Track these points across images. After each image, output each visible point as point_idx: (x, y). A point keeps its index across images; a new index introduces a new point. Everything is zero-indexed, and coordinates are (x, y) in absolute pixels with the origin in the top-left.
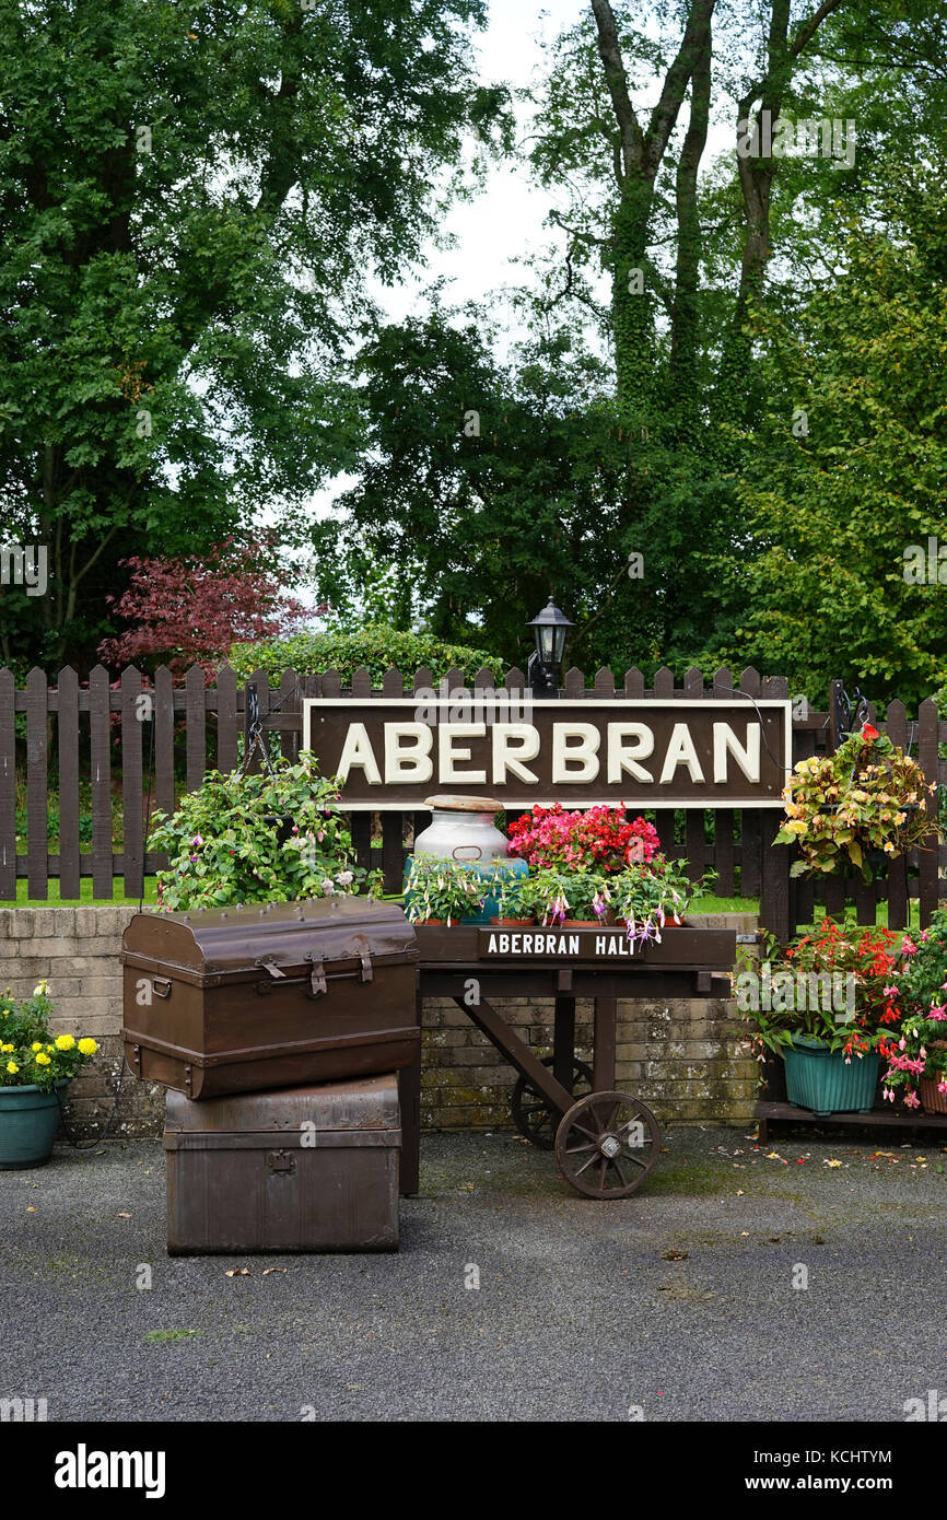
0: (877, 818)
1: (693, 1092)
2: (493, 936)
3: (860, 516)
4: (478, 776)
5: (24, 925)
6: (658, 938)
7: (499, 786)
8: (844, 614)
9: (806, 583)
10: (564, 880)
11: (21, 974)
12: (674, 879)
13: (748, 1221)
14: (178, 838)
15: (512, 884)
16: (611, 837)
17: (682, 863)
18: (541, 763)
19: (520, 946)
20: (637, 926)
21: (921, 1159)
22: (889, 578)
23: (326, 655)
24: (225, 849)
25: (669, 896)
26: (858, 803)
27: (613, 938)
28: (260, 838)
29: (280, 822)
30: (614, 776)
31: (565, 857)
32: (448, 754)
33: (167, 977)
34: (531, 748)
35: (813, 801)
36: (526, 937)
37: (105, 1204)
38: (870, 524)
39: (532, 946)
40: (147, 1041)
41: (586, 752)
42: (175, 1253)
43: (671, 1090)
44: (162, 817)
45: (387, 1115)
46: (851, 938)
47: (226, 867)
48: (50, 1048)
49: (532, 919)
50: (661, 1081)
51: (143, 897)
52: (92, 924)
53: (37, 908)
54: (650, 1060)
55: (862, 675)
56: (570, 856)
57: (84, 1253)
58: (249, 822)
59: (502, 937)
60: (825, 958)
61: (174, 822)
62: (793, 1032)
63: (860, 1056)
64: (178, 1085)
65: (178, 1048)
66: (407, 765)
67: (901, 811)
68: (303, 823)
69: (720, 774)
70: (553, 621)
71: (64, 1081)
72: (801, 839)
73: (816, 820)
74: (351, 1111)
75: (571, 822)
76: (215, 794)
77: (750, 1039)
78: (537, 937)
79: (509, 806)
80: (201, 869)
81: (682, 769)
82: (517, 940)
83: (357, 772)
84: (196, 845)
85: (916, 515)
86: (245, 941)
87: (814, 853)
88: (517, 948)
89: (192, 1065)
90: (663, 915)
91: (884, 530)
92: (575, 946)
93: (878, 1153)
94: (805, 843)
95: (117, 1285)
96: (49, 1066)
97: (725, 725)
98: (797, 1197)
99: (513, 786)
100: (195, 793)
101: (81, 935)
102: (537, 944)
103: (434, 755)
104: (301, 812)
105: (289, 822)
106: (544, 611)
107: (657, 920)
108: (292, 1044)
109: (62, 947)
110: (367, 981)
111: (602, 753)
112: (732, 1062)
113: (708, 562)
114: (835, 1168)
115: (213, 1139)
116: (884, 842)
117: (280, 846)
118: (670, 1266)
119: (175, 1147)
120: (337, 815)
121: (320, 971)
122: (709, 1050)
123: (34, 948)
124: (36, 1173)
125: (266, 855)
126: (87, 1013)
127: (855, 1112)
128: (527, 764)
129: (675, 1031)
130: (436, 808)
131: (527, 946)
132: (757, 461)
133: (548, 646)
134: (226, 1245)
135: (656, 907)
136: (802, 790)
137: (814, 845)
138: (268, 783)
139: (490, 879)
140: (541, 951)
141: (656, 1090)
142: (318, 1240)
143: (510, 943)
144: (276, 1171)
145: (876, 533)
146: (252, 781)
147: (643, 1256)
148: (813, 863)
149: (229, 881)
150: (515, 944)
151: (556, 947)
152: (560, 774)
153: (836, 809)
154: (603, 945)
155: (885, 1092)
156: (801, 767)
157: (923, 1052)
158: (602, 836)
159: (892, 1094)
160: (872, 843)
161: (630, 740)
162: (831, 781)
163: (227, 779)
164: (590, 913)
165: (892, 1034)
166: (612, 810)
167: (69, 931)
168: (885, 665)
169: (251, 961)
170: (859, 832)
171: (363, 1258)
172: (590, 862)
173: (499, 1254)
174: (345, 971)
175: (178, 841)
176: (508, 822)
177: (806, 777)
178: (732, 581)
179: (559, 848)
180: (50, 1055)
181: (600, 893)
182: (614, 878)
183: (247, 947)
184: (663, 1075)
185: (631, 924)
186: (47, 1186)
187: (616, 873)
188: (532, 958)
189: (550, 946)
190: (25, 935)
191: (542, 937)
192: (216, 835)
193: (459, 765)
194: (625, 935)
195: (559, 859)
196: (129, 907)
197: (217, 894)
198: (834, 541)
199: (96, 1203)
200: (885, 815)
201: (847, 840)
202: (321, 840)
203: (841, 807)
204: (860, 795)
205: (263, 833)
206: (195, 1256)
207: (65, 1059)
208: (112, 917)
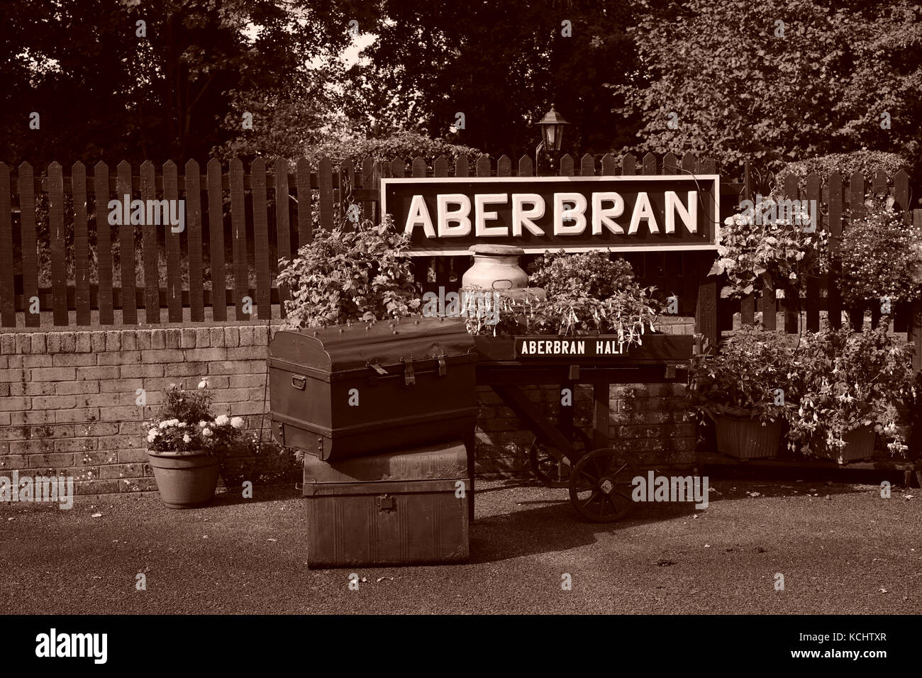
0: (784, 255)
1: (651, 446)
2: (525, 343)
3: (722, 55)
4: (502, 231)
5: (189, 340)
6: (640, 343)
7: (517, 237)
8: (712, 121)
9: (685, 100)
10: (573, 302)
11: (187, 373)
12: (647, 301)
13: (706, 537)
14: (297, 277)
15: (538, 305)
16: (602, 272)
17: (652, 289)
18: (546, 221)
19: (544, 349)
20: (625, 334)
21: (813, 490)
22: (743, 96)
23: (370, 153)
24: (333, 285)
25: (645, 312)
26: (771, 245)
27: (608, 343)
28: (357, 276)
29: (370, 265)
30: (597, 229)
31: (570, 286)
32: (481, 216)
33: (303, 375)
34: (539, 211)
35: (737, 245)
36: (547, 342)
37: (256, 532)
38: (728, 60)
39: (552, 349)
40: (289, 420)
41: (578, 213)
42: (313, 567)
43: (636, 446)
44: (286, 262)
45: (460, 469)
46: (764, 339)
47: (333, 299)
48: (212, 424)
49: (552, 330)
50: (628, 439)
51: (270, 318)
52: (236, 338)
53: (199, 328)
54: (621, 425)
55: (724, 162)
56: (574, 286)
57: (249, 568)
58: (348, 264)
59: (531, 343)
60: (749, 354)
61: (294, 266)
62: (724, 405)
63: (772, 420)
64: (312, 450)
65: (312, 425)
66: (453, 224)
67: (801, 250)
68: (385, 266)
69: (670, 227)
70: (554, 121)
71: (222, 447)
72: (728, 271)
73: (741, 258)
74: (434, 467)
75: (573, 262)
76: (324, 245)
77: (695, 411)
78: (556, 342)
79: (527, 251)
80: (316, 299)
81: (644, 224)
82: (541, 345)
83: (418, 229)
84: (311, 281)
85: (761, 53)
86: (358, 349)
87: (739, 281)
88: (541, 350)
89: (323, 436)
90: (643, 325)
91: (738, 64)
92: (581, 348)
93: (783, 486)
94: (731, 274)
95: (275, 591)
96: (211, 437)
97: (673, 193)
98: (736, 519)
99: (527, 237)
100: (308, 245)
101: (229, 346)
102: (555, 347)
103: (472, 216)
104: (384, 258)
105: (376, 265)
106: (548, 115)
107: (638, 329)
108: (391, 420)
109: (215, 354)
110: (443, 376)
111: (588, 214)
112: (677, 425)
113: (615, 90)
114: (756, 497)
115: (339, 487)
116: (789, 273)
117: (371, 281)
118: (661, 570)
119: (311, 494)
120: (409, 260)
121: (411, 369)
122: (661, 417)
123: (197, 355)
124: (205, 511)
125: (361, 288)
126: (235, 399)
127: (765, 458)
128: (537, 222)
129: (638, 404)
130: (477, 253)
131: (548, 349)
132: (648, 19)
133: (551, 138)
134: (348, 561)
135: (637, 320)
136: (730, 237)
137: (739, 276)
138: (358, 239)
139: (521, 302)
140: (558, 352)
141: (626, 446)
142: (412, 556)
143: (537, 347)
144: (383, 509)
145: (733, 66)
146: (347, 237)
147: (640, 563)
148: (738, 288)
149: (336, 307)
150: (540, 347)
151: (569, 349)
152: (558, 229)
153: (754, 251)
154: (601, 347)
155: (789, 445)
156: (729, 221)
157: (815, 417)
158: (596, 272)
159: (793, 446)
160: (780, 273)
161: (607, 205)
162: (750, 231)
163: (330, 235)
164: (592, 324)
165: (794, 405)
166: (601, 253)
167: (220, 343)
168: (739, 155)
169: (363, 363)
170: (772, 266)
171: (444, 568)
172: (589, 288)
173: (539, 563)
174: (426, 368)
175: (298, 280)
176: (526, 263)
177: (733, 228)
178: (630, 102)
179: (565, 280)
180: (211, 429)
181: (599, 311)
182: (607, 300)
183: (360, 353)
184: (630, 435)
185: (621, 332)
186: (215, 520)
187: (608, 297)
188: (552, 358)
189: (565, 348)
190: (190, 346)
191: (559, 342)
192: (325, 274)
193: (489, 224)
194: (616, 340)
195: (566, 288)
196: (262, 327)
197: (328, 316)
198: (704, 72)
199: (250, 531)
200: (790, 254)
201: (763, 271)
202: (398, 277)
203: (759, 248)
204: (771, 240)
205: (359, 273)
206: (327, 569)
207: (224, 432)
208: (250, 333)
